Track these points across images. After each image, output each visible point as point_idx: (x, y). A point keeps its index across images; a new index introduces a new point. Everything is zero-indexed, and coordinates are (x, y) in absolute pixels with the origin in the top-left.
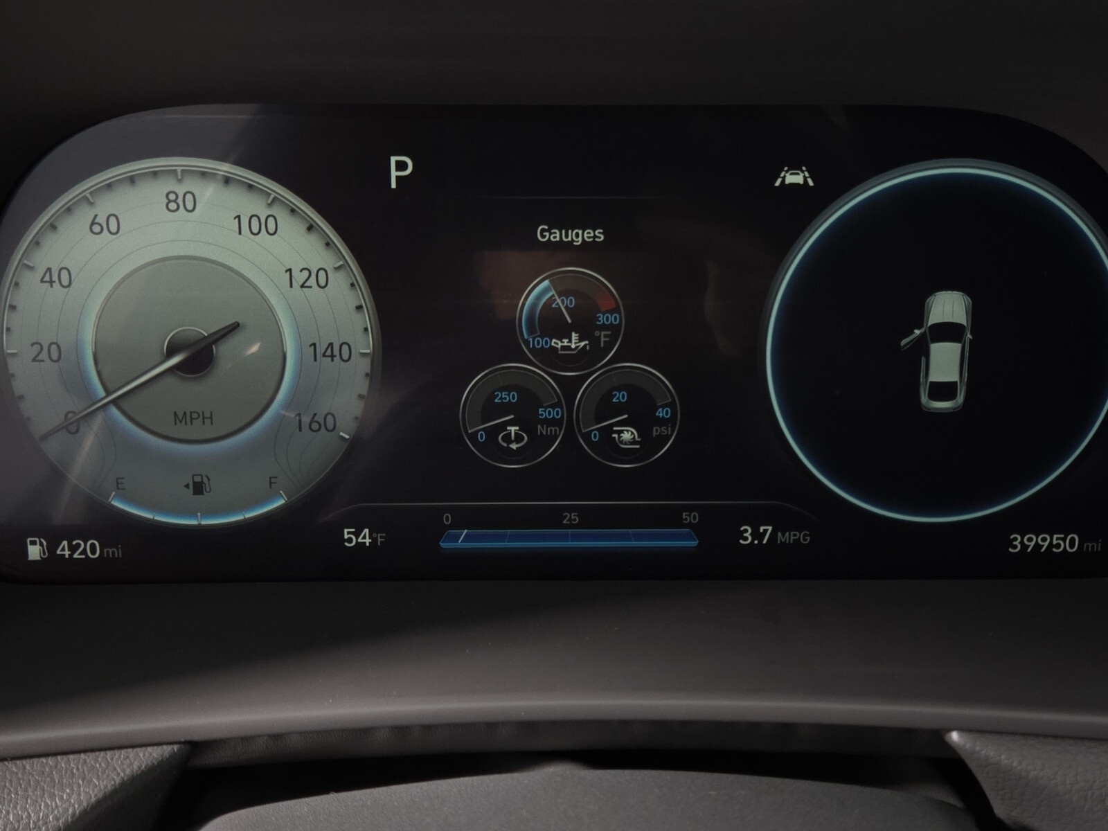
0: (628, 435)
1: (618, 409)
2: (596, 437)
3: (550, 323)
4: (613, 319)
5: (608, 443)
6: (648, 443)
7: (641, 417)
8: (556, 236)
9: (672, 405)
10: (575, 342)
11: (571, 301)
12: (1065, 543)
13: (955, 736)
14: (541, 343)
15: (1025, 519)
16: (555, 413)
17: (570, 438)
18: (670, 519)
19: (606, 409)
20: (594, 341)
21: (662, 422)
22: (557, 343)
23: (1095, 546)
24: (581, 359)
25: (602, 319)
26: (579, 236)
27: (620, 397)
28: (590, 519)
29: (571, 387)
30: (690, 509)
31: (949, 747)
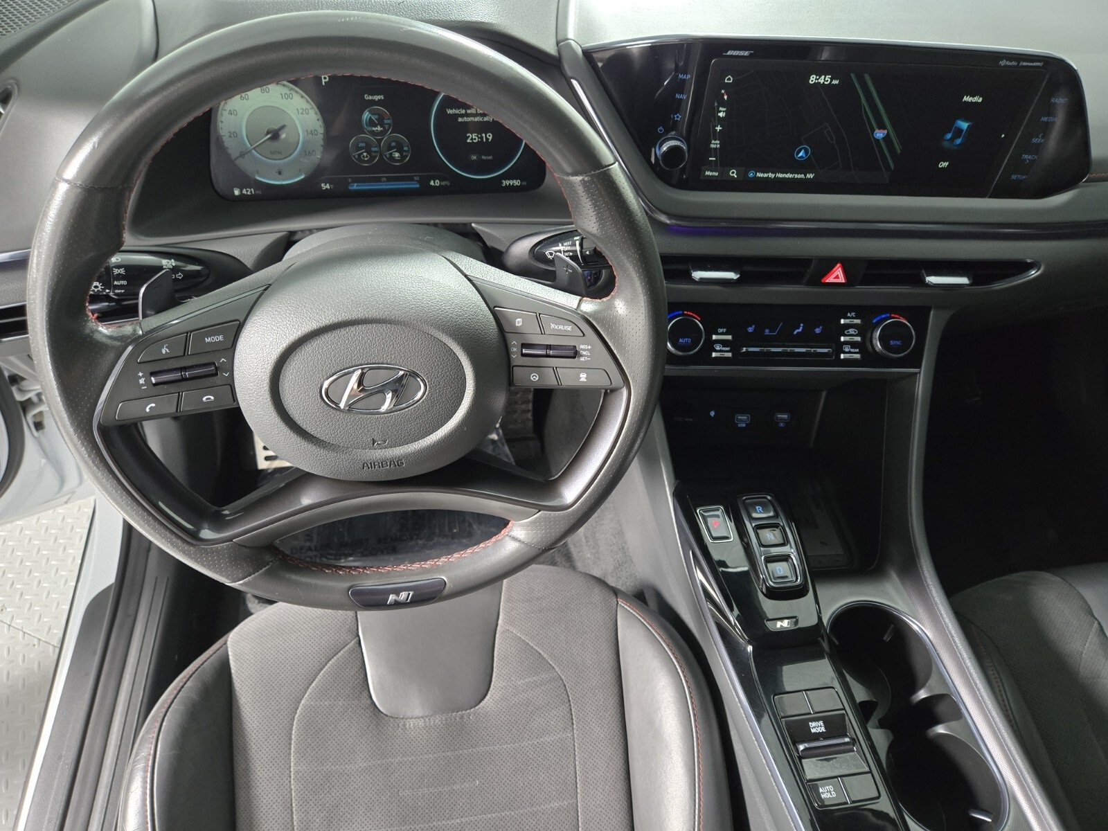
0: (397, 155)
1: (393, 148)
2: (388, 156)
3: (371, 123)
4: (389, 121)
5: (392, 158)
6: (403, 157)
7: (400, 150)
8: (370, 98)
9: (408, 146)
10: (379, 128)
11: (377, 117)
12: (517, 183)
13: (473, 225)
14: (370, 129)
15: (507, 176)
16: (376, 149)
17: (381, 156)
18: (411, 179)
19: (390, 148)
20: (384, 128)
21: (406, 151)
22: (374, 129)
23: (525, 183)
24: (382, 133)
25: (386, 121)
26: (377, 98)
27: (393, 144)
28: (389, 179)
29: (379, 141)
30: (416, 176)
31: (473, 228)
